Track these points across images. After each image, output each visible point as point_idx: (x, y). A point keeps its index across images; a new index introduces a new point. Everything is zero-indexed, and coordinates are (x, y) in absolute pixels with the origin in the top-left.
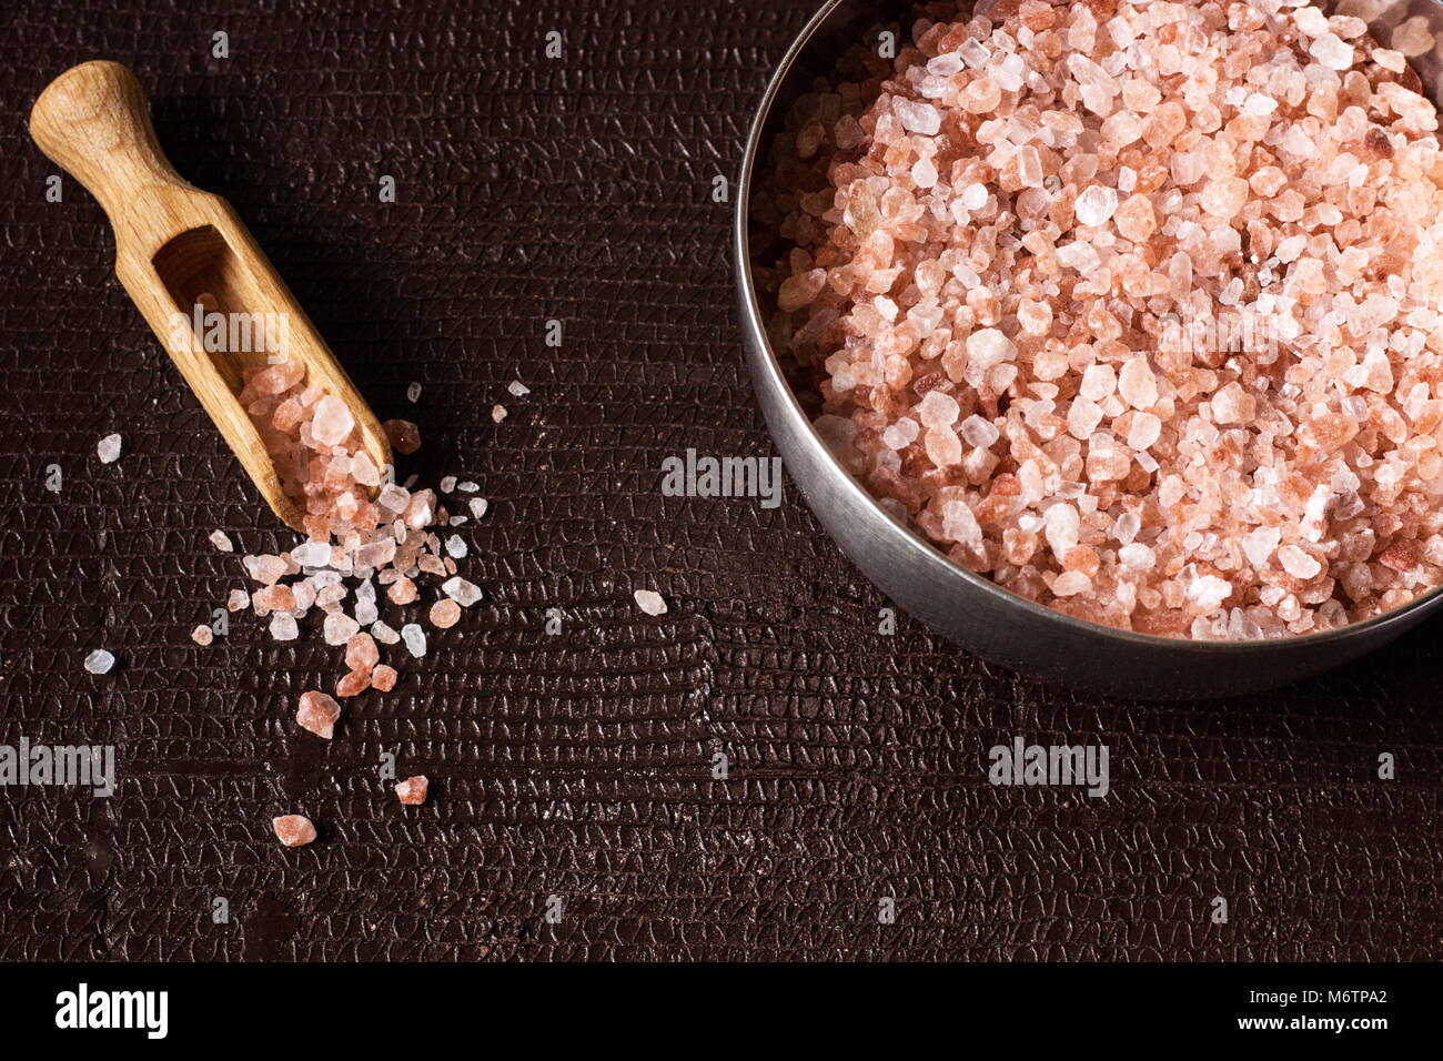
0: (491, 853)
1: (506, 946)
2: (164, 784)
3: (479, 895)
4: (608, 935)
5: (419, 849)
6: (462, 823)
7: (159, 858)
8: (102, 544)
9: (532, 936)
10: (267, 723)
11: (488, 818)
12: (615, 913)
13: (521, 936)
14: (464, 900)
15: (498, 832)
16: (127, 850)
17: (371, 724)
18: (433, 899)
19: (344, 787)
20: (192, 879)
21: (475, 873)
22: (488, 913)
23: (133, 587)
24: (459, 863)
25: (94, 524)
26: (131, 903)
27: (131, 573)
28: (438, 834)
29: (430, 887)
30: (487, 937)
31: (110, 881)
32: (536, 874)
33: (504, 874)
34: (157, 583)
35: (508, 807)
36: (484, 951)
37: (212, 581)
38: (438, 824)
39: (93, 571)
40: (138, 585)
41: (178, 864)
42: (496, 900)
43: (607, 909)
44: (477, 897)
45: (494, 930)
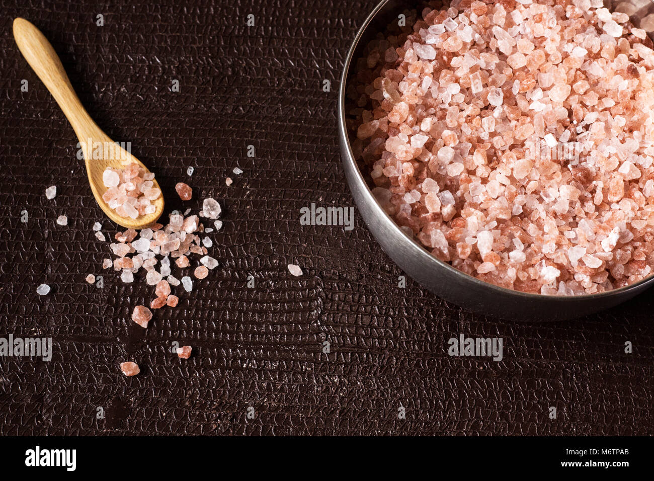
0: (219, 382)
1: (225, 425)
3: (213, 401)
5: (186, 380)
6: (206, 368)
8: (46, 236)
9: (236, 420)
10: (119, 320)
11: (218, 366)
12: (274, 411)
13: (232, 420)
14: (206, 403)
15: (223, 372)
16: (53, 376)
17: (166, 321)
18: (192, 402)
19: (153, 350)
20: (82, 390)
21: (211, 391)
22: (217, 409)
23: (59, 256)
24: (204, 386)
25: (43, 227)
26: (54, 400)
28: (195, 372)
30: (216, 420)
31: (45, 390)
32: (239, 392)
33: (225, 392)
34: (71, 255)
36: (214, 427)
37: (96, 254)
38: (195, 368)
39: (42, 248)
41: (76, 383)
42: (220, 404)
44: (212, 402)
45: (219, 417)
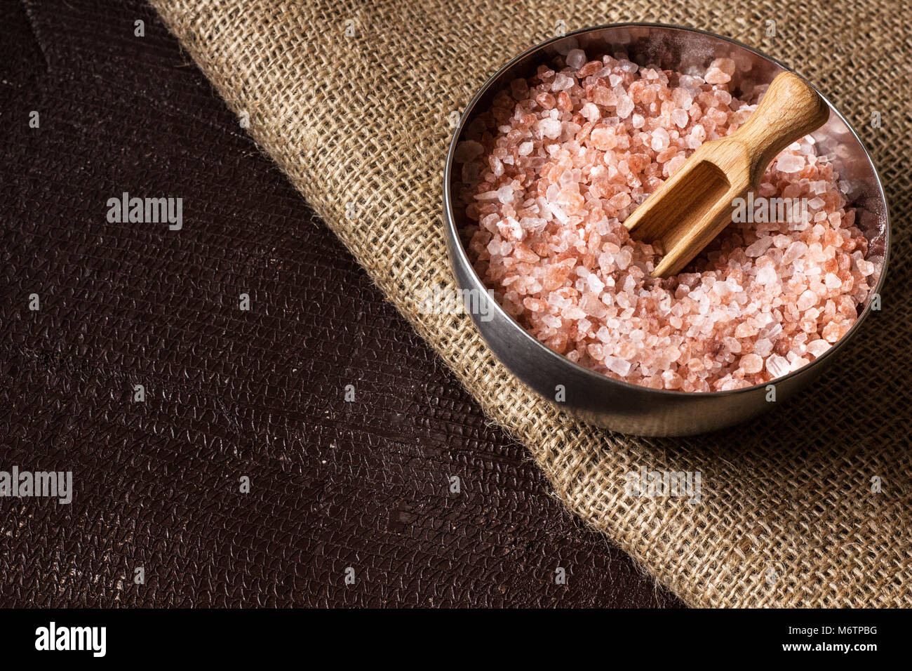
2: (365, 439)
4: (571, 557)
7: (355, 472)
27: (371, 335)
29: (486, 515)
35: (534, 486)
40: (372, 341)
43: (573, 545)
